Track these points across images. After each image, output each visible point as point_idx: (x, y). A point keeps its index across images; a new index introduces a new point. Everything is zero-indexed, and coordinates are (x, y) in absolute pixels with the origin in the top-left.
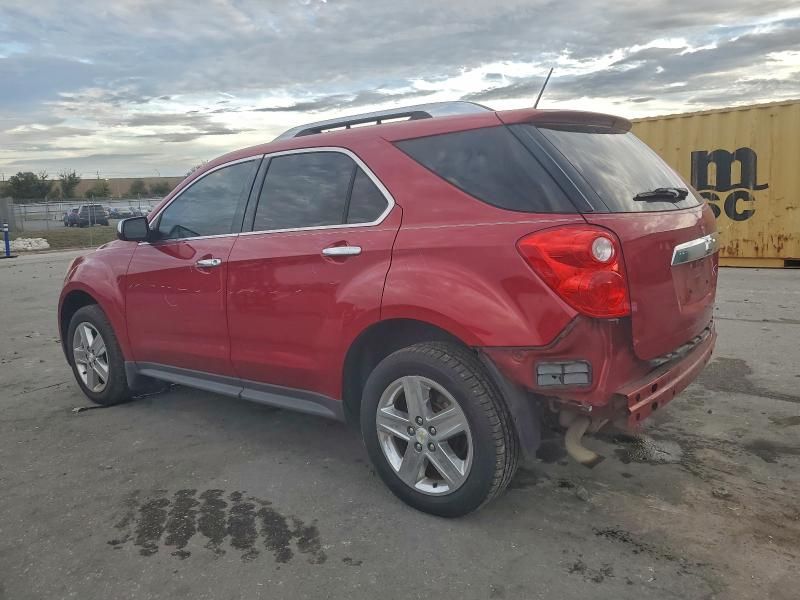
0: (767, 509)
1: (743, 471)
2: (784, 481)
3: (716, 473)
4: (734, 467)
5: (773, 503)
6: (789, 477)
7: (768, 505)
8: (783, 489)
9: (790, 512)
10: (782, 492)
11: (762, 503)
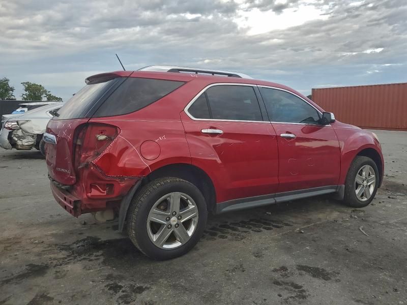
0: (18, 246)
1: (39, 255)
2: (18, 258)
3: (49, 249)
4: (44, 254)
5: (17, 248)
6: (16, 261)
7: (20, 247)
8: (16, 255)
9: (9, 249)
10: (16, 254)
11: (21, 247)
